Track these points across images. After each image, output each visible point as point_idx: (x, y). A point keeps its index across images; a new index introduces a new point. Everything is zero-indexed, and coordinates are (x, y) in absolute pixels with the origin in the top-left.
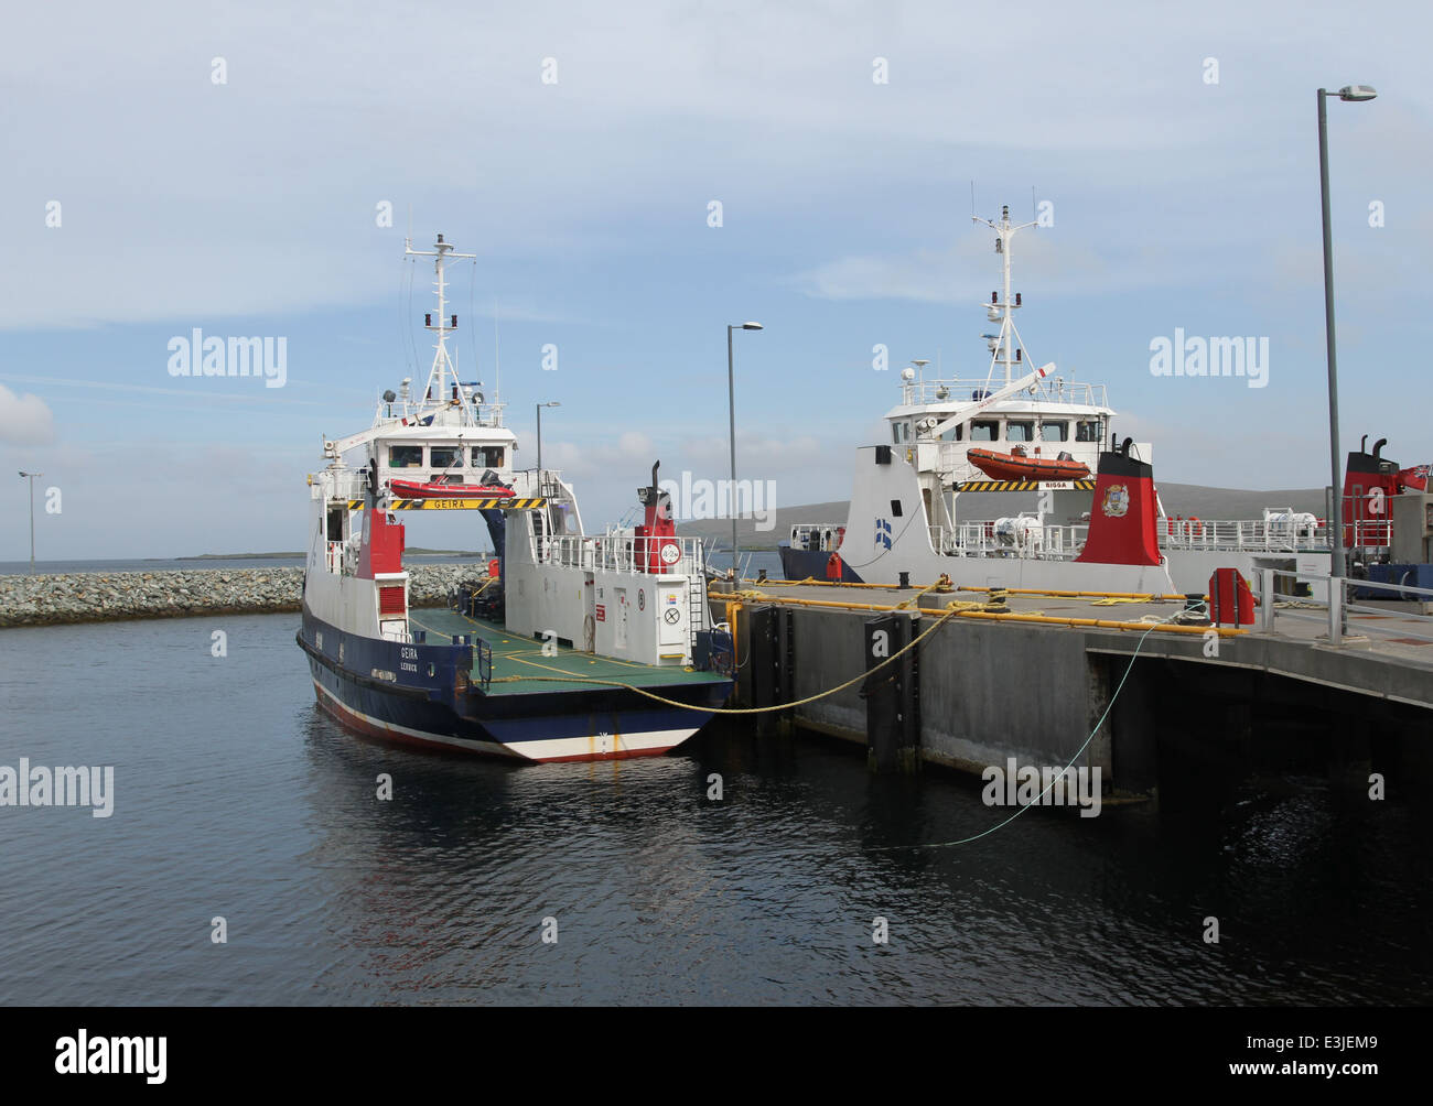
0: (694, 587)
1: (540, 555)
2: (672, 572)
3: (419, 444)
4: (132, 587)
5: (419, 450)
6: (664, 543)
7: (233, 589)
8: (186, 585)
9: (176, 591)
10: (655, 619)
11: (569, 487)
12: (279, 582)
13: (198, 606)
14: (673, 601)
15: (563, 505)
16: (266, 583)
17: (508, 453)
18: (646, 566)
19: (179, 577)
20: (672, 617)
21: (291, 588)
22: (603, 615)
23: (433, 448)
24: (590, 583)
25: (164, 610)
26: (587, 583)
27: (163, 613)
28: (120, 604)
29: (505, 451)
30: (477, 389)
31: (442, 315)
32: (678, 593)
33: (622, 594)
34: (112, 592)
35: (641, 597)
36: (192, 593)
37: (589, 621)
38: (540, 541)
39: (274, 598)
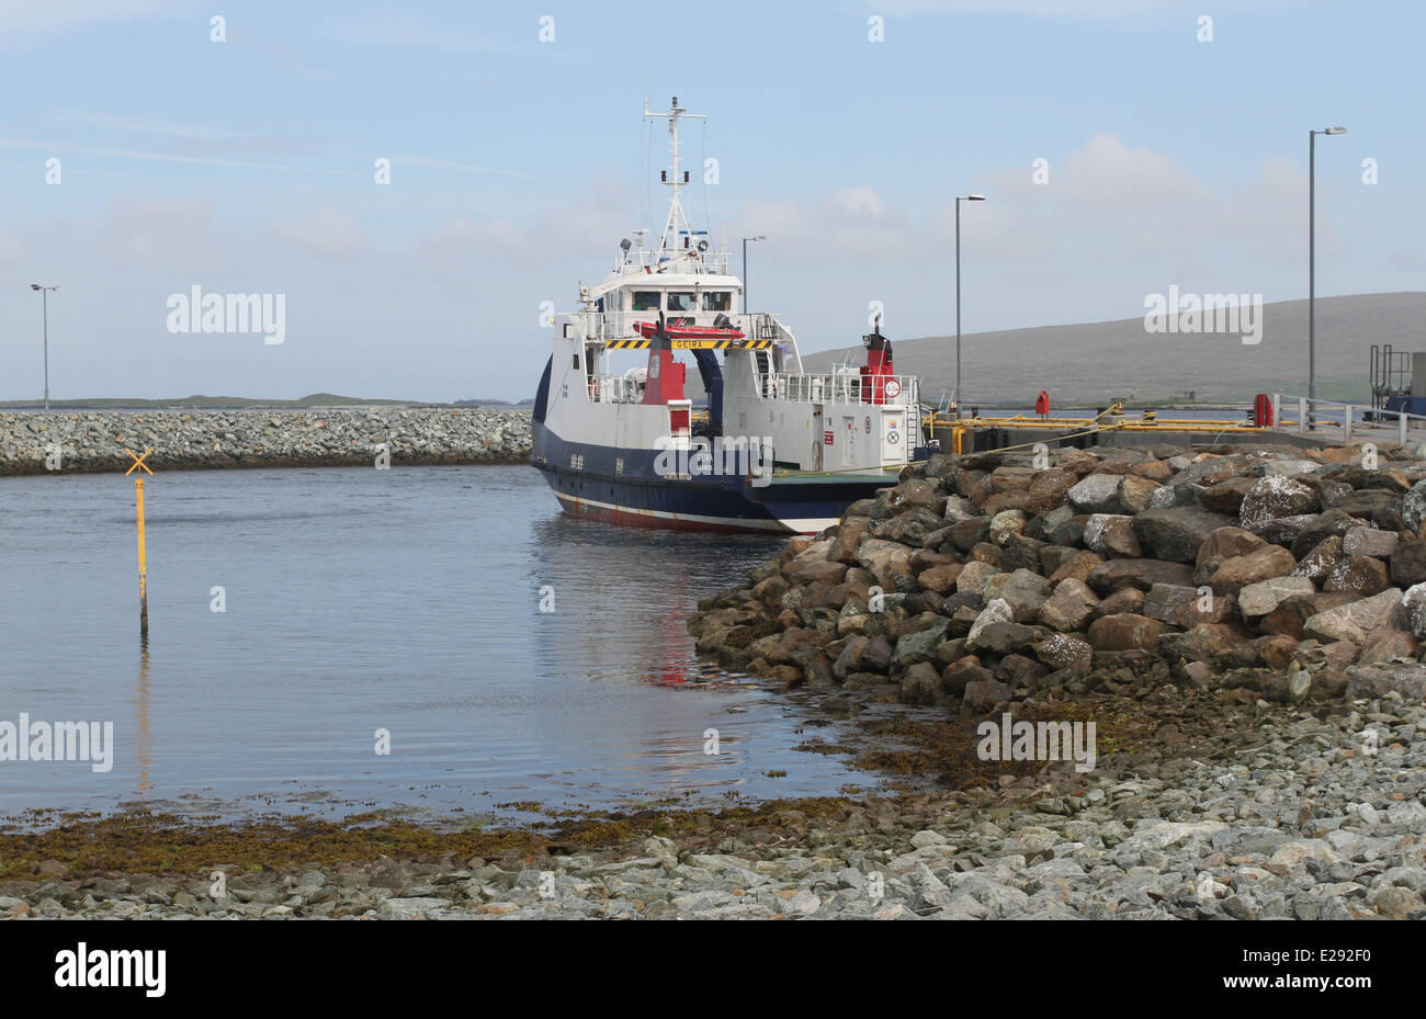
0: (910, 415)
1: (765, 391)
2: (892, 403)
3: (659, 290)
4: (171, 430)
5: (658, 295)
6: (887, 380)
7: (286, 435)
8: (232, 429)
9: (221, 436)
10: (879, 440)
11: (787, 329)
12: (340, 428)
13: (249, 455)
14: (894, 426)
15: (783, 346)
16: (324, 428)
17: (735, 300)
18: (873, 398)
19: (221, 418)
20: (893, 438)
21: (355, 435)
22: (832, 440)
23: (670, 293)
24: (818, 413)
25: (213, 458)
26: (815, 414)
27: (212, 462)
28: (163, 450)
29: (732, 296)
30: (703, 237)
31: (676, 171)
32: (898, 419)
33: (850, 422)
34: (151, 435)
35: (868, 423)
36: (239, 440)
37: (816, 445)
38: (766, 378)
39: (336, 448)
